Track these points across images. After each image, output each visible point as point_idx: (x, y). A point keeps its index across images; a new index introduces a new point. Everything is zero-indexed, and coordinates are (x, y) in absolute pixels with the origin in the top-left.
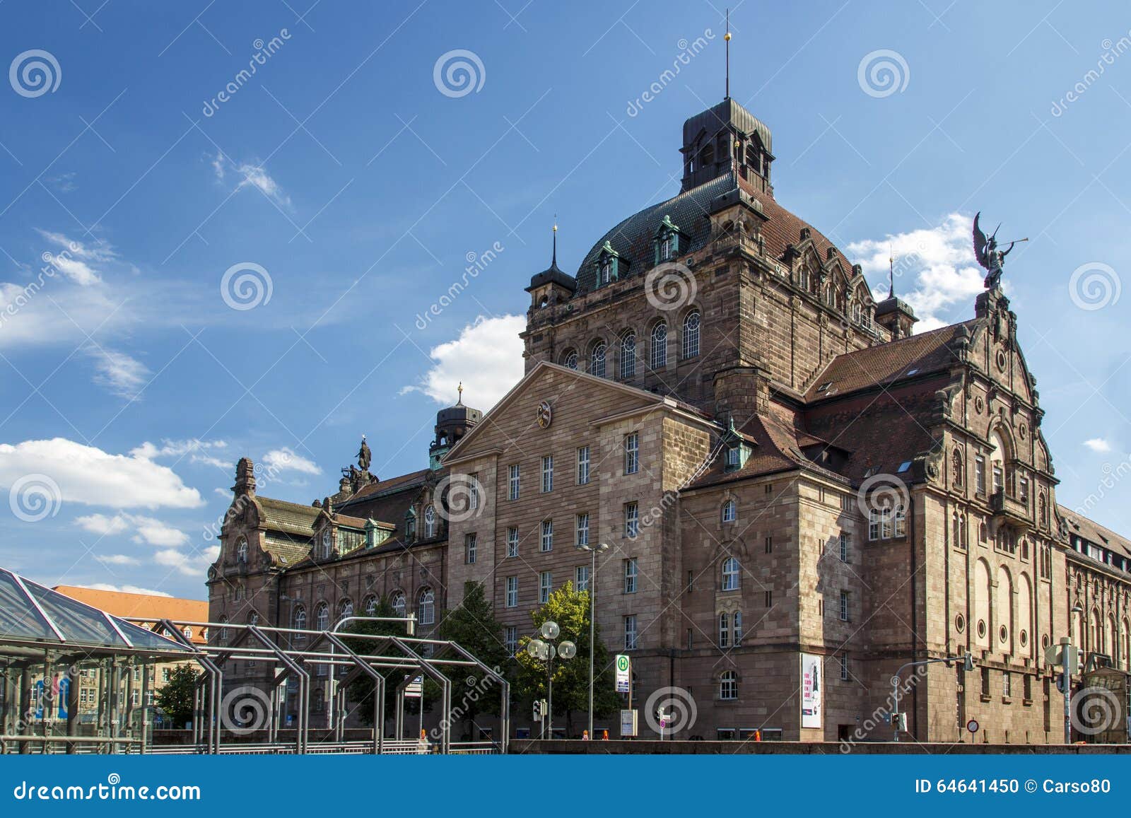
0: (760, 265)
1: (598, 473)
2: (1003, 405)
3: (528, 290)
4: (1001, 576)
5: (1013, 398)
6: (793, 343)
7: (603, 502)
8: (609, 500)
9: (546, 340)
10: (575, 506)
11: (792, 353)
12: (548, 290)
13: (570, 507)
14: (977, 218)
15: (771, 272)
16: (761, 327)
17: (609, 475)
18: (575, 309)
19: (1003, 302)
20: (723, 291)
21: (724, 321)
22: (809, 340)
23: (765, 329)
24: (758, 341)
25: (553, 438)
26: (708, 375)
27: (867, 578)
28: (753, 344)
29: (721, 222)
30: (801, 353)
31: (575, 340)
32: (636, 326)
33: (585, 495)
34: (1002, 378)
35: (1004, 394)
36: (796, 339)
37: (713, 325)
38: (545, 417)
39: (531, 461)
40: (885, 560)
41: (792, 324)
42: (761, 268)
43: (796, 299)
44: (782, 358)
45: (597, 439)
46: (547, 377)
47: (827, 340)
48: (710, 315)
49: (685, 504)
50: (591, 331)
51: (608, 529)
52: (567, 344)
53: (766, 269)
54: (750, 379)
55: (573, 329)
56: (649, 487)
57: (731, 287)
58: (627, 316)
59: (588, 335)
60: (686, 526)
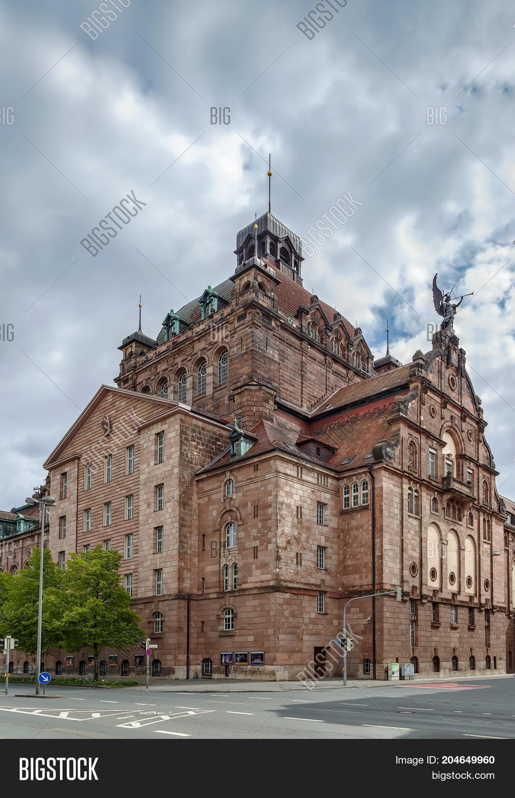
0: (271, 314)
1: (140, 465)
2: (453, 414)
3: (120, 348)
4: (451, 538)
5: (462, 410)
6: (302, 376)
7: (142, 486)
8: (145, 484)
9: (130, 382)
10: (125, 491)
11: (302, 383)
12: (133, 348)
13: (122, 492)
14: (435, 278)
15: (281, 321)
16: (273, 360)
17: (146, 465)
18: (149, 359)
19: (454, 340)
20: (242, 333)
21: (242, 355)
22: (317, 376)
23: (276, 362)
24: (270, 370)
27: (341, 537)
28: (265, 371)
29: (242, 283)
30: (310, 384)
31: (150, 381)
32: (187, 366)
33: (131, 482)
34: (454, 396)
35: (455, 406)
36: (306, 373)
37: (235, 358)
38: (105, 427)
40: (354, 523)
41: (302, 362)
42: (272, 316)
43: (305, 344)
44: (293, 385)
45: (139, 440)
46: (109, 398)
47: (332, 377)
48: (234, 352)
49: (200, 485)
50: (159, 373)
51: (145, 506)
53: (277, 318)
54: (258, 393)
55: (148, 373)
56: (171, 472)
57: (247, 329)
58: (181, 359)
59: (157, 377)
60: (201, 501)
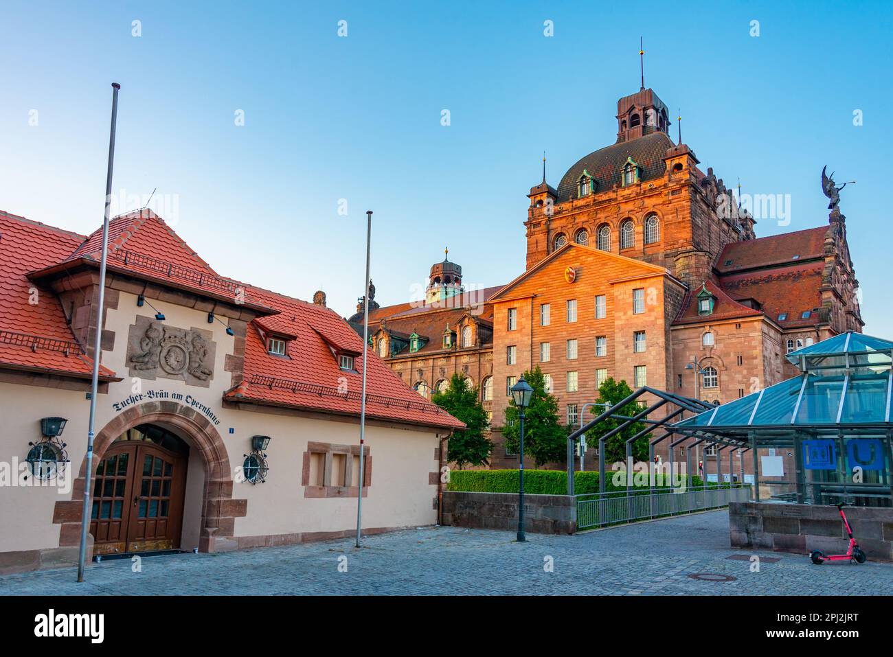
1: (613, 312)
3: (529, 196)
7: (618, 330)
8: (622, 329)
9: (543, 227)
10: (595, 332)
12: (544, 197)
13: (591, 332)
17: (622, 313)
18: (564, 209)
20: (678, 205)
21: (679, 222)
23: (701, 228)
24: (698, 235)
25: (575, 289)
26: (668, 254)
29: (673, 165)
31: (566, 228)
32: (612, 222)
33: (603, 325)
37: (671, 224)
39: (559, 302)
41: (709, 225)
42: (698, 191)
43: (710, 210)
45: (612, 291)
48: (668, 218)
49: (674, 333)
50: (578, 223)
51: (623, 347)
52: (559, 230)
54: (703, 258)
55: (564, 221)
56: (653, 323)
57: (684, 202)
58: (607, 215)
59: (576, 226)
60: (675, 347)
